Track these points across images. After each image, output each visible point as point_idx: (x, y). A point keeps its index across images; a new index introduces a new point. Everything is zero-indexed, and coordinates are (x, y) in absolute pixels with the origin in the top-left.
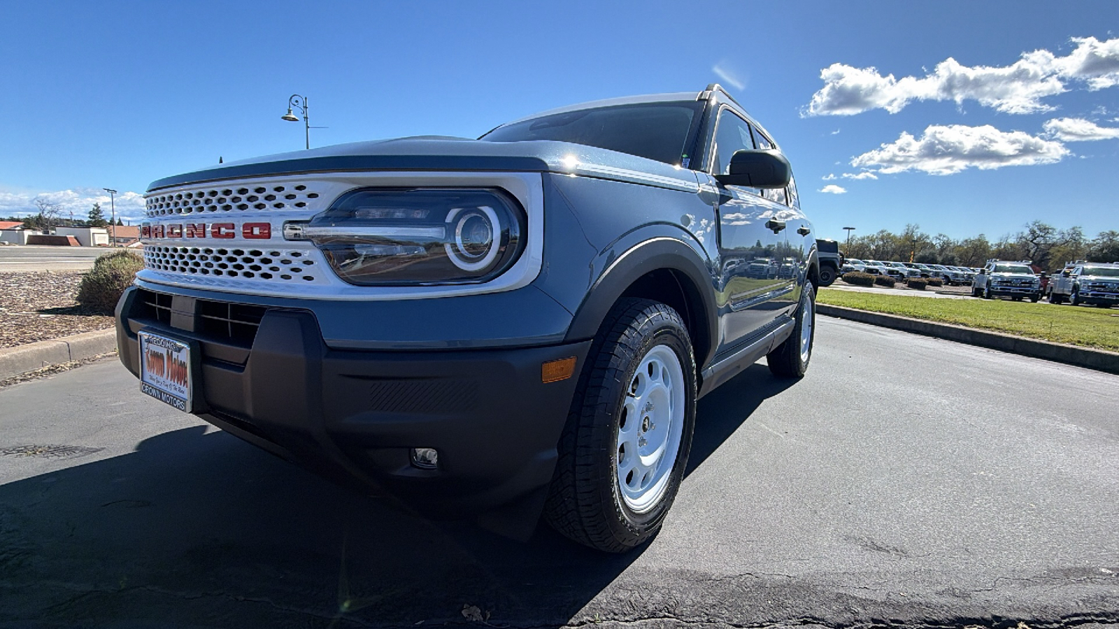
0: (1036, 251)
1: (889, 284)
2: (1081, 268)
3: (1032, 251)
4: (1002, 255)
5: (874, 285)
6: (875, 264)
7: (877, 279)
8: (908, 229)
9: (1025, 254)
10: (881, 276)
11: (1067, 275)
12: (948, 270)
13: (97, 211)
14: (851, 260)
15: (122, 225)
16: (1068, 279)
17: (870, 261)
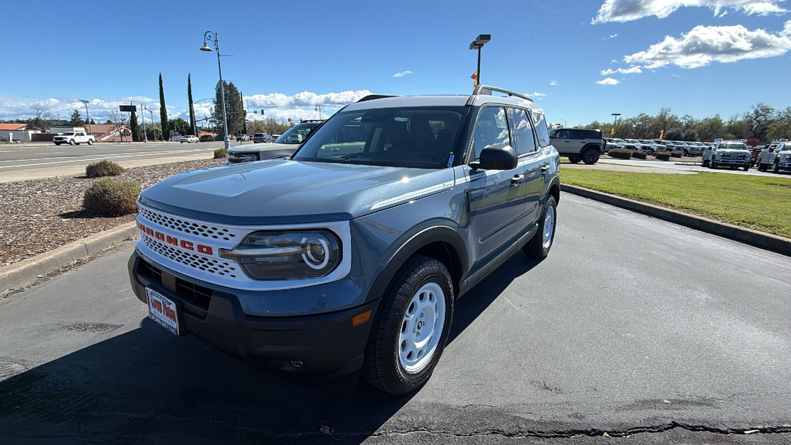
0: (758, 126)
1: (642, 157)
2: (783, 144)
3: (755, 126)
4: (731, 130)
5: (631, 158)
6: (633, 142)
7: (634, 153)
8: (662, 112)
9: (749, 128)
10: (637, 151)
11: (772, 150)
12: (687, 145)
13: (76, 115)
14: (616, 139)
15: (94, 124)
16: (772, 153)
17: (630, 140)
